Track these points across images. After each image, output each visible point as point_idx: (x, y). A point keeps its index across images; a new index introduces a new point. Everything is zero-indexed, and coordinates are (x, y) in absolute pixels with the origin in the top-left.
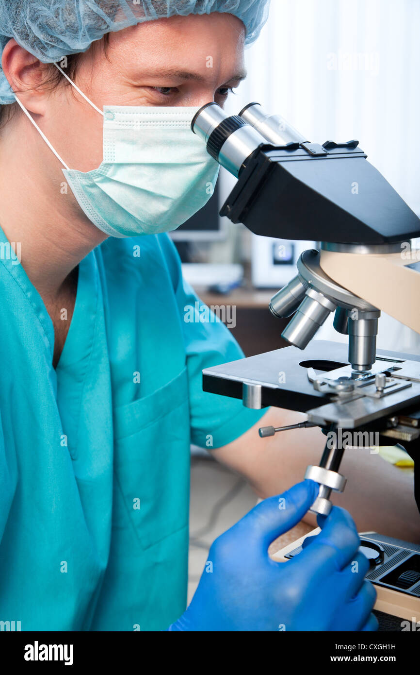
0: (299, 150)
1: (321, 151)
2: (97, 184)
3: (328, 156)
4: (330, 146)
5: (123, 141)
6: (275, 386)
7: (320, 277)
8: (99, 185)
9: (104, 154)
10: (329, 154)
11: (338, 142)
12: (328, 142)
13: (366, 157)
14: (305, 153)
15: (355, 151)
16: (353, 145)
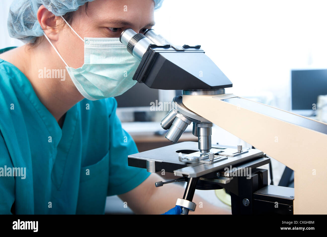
0: (170, 48)
1: (181, 48)
2: (82, 74)
3: (185, 51)
4: (186, 47)
5: (94, 54)
6: (161, 161)
7: (182, 108)
8: (83, 75)
9: (85, 60)
10: (185, 50)
11: (190, 46)
12: (185, 45)
13: (204, 53)
14: (174, 50)
15: (199, 50)
16: (198, 47)
